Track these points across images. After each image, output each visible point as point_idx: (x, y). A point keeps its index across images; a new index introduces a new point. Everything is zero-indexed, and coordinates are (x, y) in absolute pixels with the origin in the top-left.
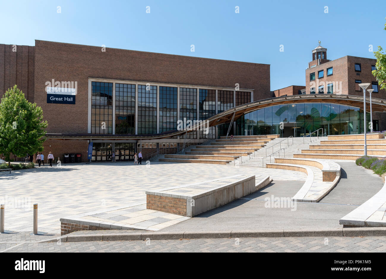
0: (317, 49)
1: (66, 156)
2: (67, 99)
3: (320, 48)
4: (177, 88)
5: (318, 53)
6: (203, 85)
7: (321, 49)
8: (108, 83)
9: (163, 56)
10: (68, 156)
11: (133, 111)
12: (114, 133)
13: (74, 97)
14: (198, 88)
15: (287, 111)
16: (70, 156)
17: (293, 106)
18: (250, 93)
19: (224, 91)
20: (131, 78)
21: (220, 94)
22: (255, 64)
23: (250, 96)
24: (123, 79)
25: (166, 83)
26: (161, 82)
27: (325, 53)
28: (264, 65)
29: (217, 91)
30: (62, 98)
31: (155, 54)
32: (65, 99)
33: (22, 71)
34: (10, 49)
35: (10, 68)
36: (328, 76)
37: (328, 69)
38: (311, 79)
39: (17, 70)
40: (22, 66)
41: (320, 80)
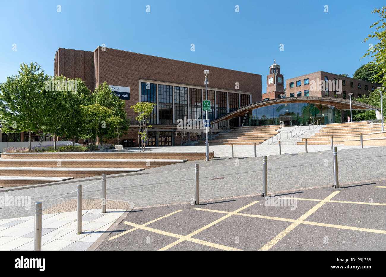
0: (273, 66)
1: (125, 142)
2: (124, 96)
3: (275, 65)
4: (201, 90)
5: (275, 69)
6: (219, 88)
7: (277, 66)
8: (153, 84)
9: (191, 65)
10: (126, 142)
11: (171, 107)
12: (158, 123)
13: (128, 94)
14: (216, 90)
15: (284, 108)
16: (128, 141)
17: (286, 105)
18: (249, 95)
19: (232, 93)
20: (169, 81)
21: (230, 95)
22: (252, 74)
23: (249, 98)
24: (164, 82)
25: (194, 85)
26: (190, 85)
27: (279, 69)
28: (258, 75)
29: (228, 93)
30: (120, 95)
31: (185, 62)
32: (122, 95)
33: (79, 72)
34: (69, 53)
35: (69, 68)
36: (305, 85)
37: (304, 80)
38: (290, 86)
39: (75, 71)
40: (79, 67)
41: (298, 87)
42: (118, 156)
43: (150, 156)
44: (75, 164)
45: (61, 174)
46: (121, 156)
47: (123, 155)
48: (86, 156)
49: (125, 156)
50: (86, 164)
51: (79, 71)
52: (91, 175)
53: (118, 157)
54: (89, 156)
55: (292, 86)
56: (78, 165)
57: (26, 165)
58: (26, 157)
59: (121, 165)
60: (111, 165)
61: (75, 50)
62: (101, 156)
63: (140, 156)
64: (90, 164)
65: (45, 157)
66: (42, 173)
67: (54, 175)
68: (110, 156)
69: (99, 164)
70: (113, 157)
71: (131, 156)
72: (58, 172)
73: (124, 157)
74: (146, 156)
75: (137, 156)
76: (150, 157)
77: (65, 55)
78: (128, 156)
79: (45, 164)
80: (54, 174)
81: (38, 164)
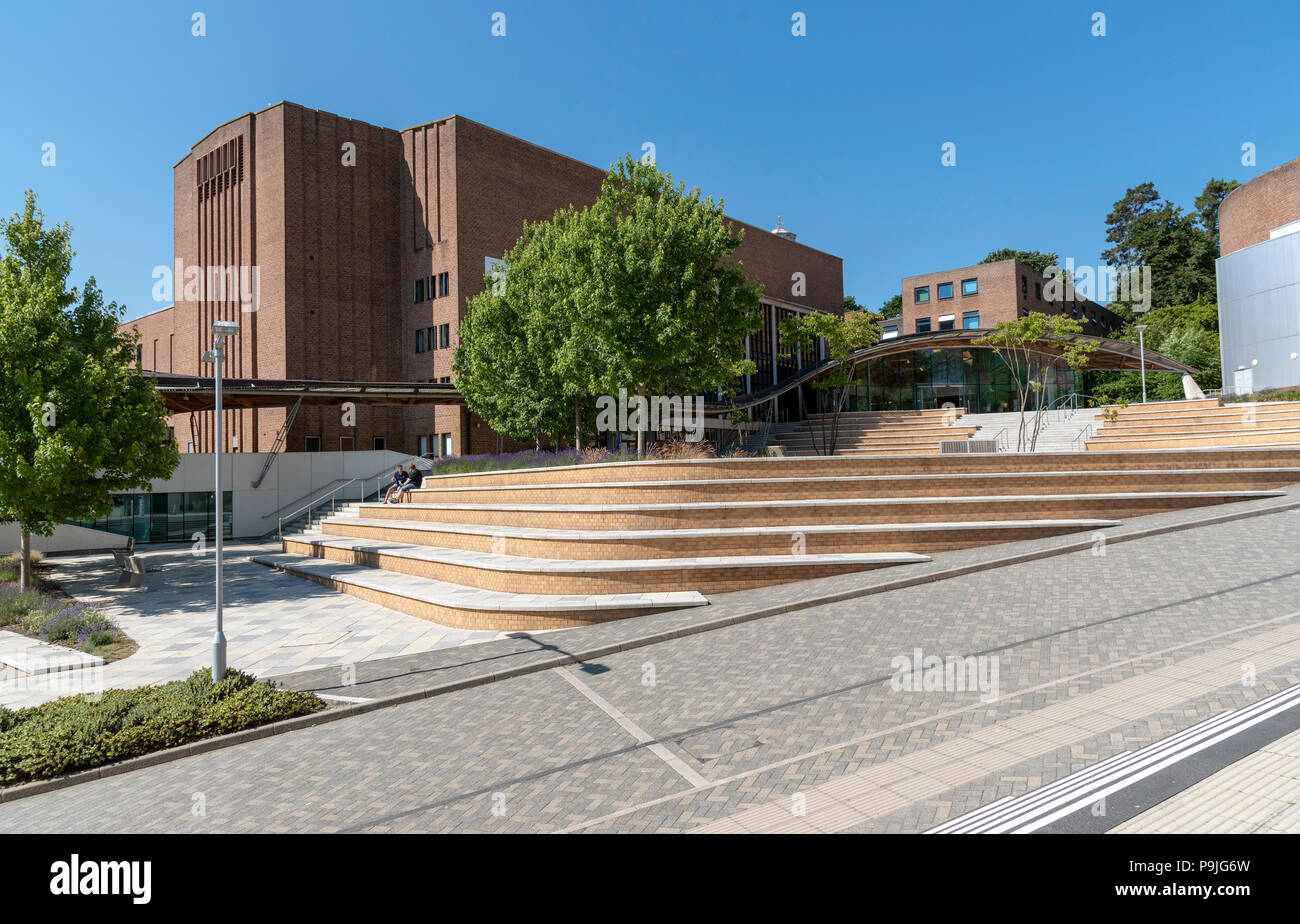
19: (782, 309)
21: (778, 316)
29: (773, 309)
33: (352, 199)
34: (317, 124)
35: (318, 182)
36: (965, 296)
37: (963, 282)
38: (917, 299)
39: (339, 197)
40: (351, 182)
41: (944, 302)
42: (1120, 461)
43: (1216, 460)
44: (1032, 485)
45: (1049, 510)
46: (1131, 461)
47: (1137, 458)
48: (1016, 464)
49: (1141, 462)
50: (1071, 485)
51: (352, 196)
52: (1146, 510)
53: (1122, 464)
54: (1025, 464)
55: (923, 297)
56: (1042, 486)
57: (856, 492)
58: (792, 472)
59: (1182, 482)
60: (1151, 483)
61: (337, 118)
62: (1067, 463)
63: (1189, 460)
64: (1082, 484)
65: (868, 469)
66: (982, 511)
67: (1025, 513)
68: (1094, 462)
69: (1112, 484)
70: (1106, 465)
71: (1159, 461)
72: (1037, 506)
73: (1141, 464)
74: (1206, 460)
75: (1180, 461)
76: (1217, 463)
77: (303, 129)
78: (1150, 461)
79: (929, 488)
80: (1025, 510)
81: (901, 489)
